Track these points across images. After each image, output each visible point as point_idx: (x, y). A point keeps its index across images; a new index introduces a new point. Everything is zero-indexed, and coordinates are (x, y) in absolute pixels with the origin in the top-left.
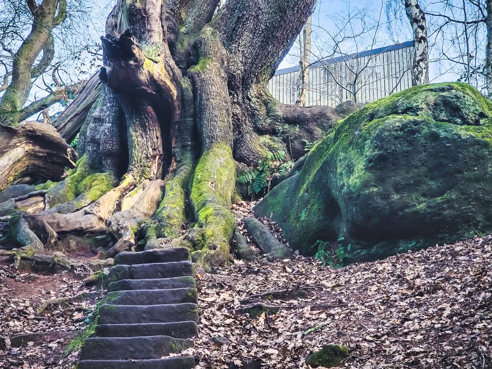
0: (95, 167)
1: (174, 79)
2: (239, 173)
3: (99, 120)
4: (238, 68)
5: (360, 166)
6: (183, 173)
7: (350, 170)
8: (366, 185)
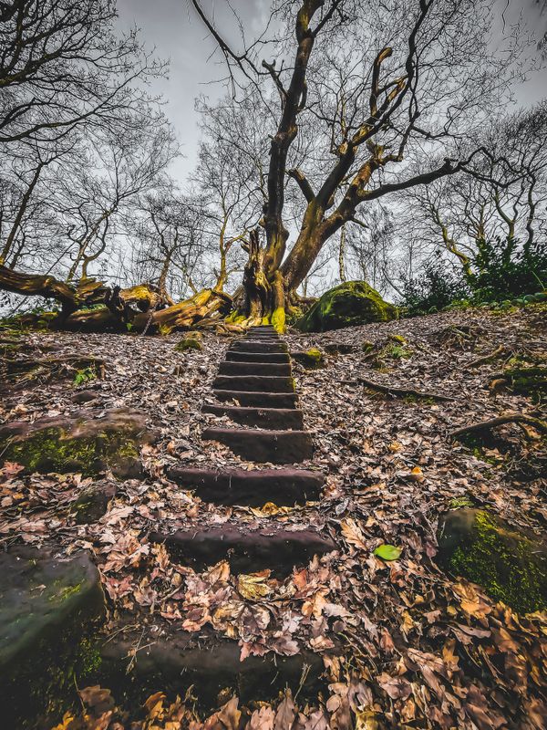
0: (239, 314)
1: (266, 285)
2: (286, 317)
3: (241, 299)
4: (287, 284)
5: (329, 307)
6: (268, 315)
7: (325, 308)
8: (331, 313)
